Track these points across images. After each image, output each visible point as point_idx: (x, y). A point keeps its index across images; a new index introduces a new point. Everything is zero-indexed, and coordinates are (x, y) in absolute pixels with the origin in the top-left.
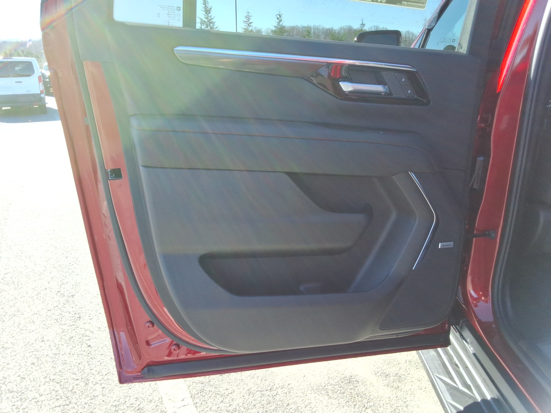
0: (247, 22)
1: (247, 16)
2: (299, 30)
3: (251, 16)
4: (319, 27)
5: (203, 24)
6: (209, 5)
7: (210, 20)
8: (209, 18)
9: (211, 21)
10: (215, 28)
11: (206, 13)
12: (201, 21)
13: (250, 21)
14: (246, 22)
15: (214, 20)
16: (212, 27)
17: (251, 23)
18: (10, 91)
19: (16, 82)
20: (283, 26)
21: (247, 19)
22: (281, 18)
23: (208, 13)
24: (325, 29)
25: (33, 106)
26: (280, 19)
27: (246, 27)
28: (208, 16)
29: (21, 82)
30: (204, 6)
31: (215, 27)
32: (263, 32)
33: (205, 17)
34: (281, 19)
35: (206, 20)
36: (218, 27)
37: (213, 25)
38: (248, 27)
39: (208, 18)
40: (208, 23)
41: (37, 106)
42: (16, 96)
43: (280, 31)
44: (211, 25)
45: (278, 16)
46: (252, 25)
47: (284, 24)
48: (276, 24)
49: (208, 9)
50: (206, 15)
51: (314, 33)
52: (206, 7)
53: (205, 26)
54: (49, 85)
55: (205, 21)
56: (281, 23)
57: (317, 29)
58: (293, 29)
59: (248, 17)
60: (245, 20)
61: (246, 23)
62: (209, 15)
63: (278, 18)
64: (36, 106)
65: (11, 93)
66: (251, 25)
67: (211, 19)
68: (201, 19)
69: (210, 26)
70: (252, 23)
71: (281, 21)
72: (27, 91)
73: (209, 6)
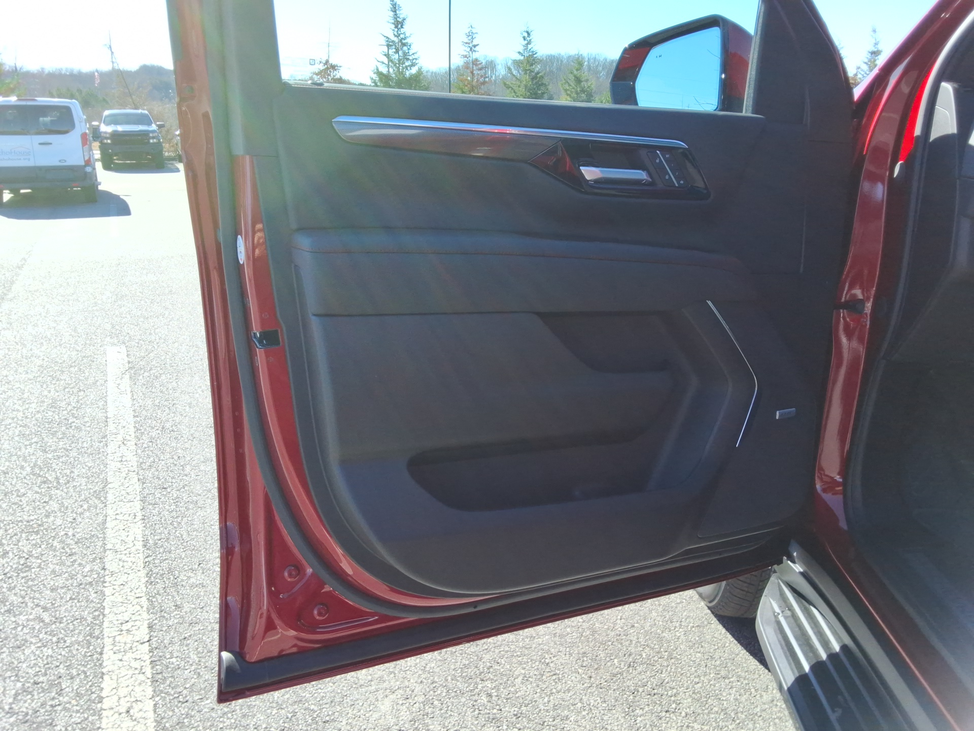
0: (469, 43)
1: (469, 33)
2: (562, 61)
3: (477, 33)
4: (597, 56)
5: (391, 46)
6: (401, 12)
7: (402, 39)
8: (402, 36)
9: (404, 41)
10: (410, 54)
11: (396, 27)
12: (387, 41)
13: (475, 43)
14: (466, 43)
15: (408, 41)
16: (407, 51)
17: (475, 46)
18: (29, 160)
19: (40, 144)
20: (533, 52)
21: (470, 38)
22: (531, 38)
23: (399, 26)
24: (608, 61)
25: (72, 188)
26: (528, 39)
27: (467, 53)
28: (399, 32)
29: (51, 144)
30: (392, 13)
31: (411, 52)
32: (498, 64)
33: (394, 34)
34: (530, 40)
35: (396, 40)
36: (416, 53)
37: (409, 49)
38: (471, 53)
39: (399, 35)
40: (400, 44)
41: (79, 189)
42: (40, 168)
43: (528, 62)
44: (405, 48)
45: (526, 35)
46: (477, 49)
47: (534, 49)
48: (521, 49)
49: (400, 20)
50: (396, 30)
51: (589, 66)
52: (396, 16)
53: (394, 50)
54: (110, 151)
55: (393, 41)
56: (530, 47)
57: (595, 61)
58: (551, 59)
59: (471, 35)
60: (466, 40)
61: (467, 45)
62: (402, 30)
63: (524, 38)
64: (77, 187)
65: (31, 163)
66: (475, 49)
67: (405, 39)
68: (387, 38)
69: (402, 49)
70: (477, 45)
71: (529, 43)
72: (60, 161)
73: (402, 14)
